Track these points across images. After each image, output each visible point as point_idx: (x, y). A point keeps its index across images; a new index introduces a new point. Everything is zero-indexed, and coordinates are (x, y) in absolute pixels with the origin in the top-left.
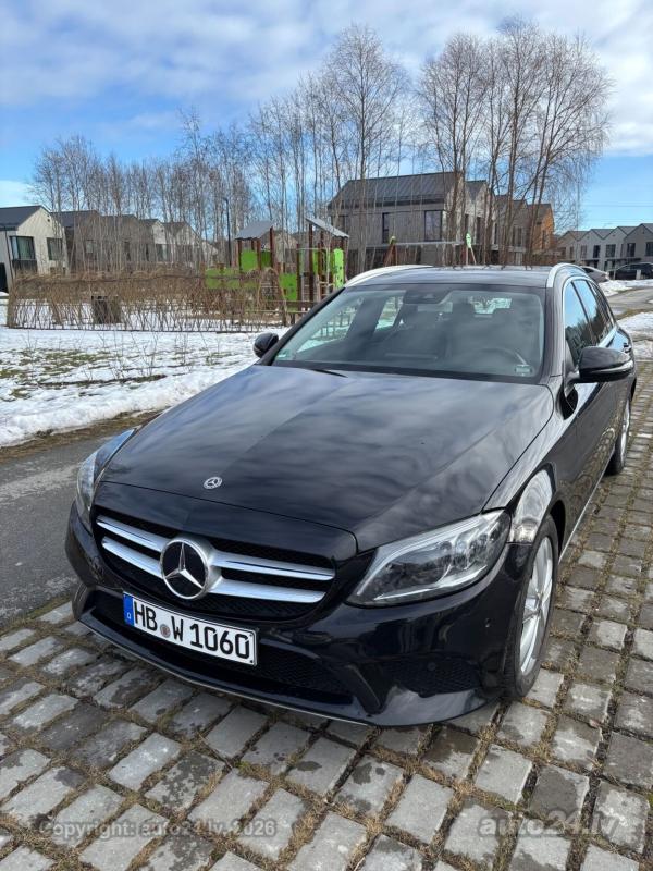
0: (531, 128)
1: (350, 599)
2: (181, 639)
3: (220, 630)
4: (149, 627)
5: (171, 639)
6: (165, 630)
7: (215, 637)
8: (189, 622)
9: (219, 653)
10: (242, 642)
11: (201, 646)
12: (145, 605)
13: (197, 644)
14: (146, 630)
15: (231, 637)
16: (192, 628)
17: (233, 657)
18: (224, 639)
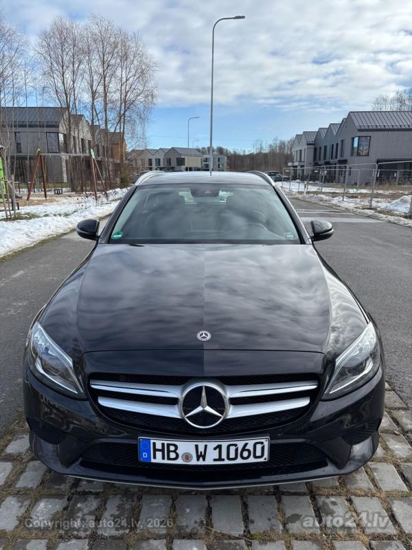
0: (113, 86)
1: (323, 398)
2: (204, 460)
3: (240, 444)
4: (169, 458)
5: (194, 462)
6: (187, 457)
7: (237, 450)
8: (212, 445)
9: (239, 461)
10: (259, 447)
11: (223, 460)
12: (166, 443)
13: (220, 459)
14: (166, 461)
15: (250, 447)
16: (215, 449)
17: (252, 460)
18: (244, 449)
